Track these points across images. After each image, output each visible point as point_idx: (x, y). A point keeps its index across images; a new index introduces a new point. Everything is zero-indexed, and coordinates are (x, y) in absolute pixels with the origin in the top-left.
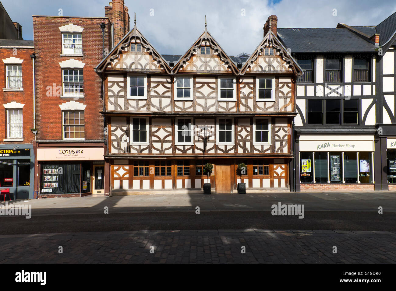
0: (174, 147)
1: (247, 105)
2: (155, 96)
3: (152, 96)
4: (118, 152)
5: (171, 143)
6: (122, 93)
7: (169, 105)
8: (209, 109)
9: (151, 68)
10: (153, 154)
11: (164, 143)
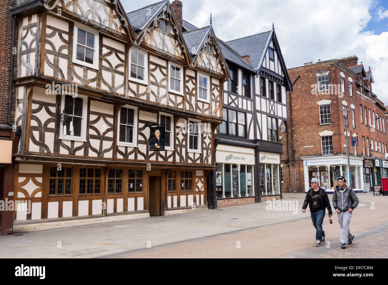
0: (115, 148)
1: (190, 103)
2: (107, 67)
3: (103, 66)
4: (40, 150)
5: (112, 142)
6: (65, 52)
7: (122, 86)
8: (161, 100)
9: (110, 27)
10: (90, 157)
11: (104, 142)
